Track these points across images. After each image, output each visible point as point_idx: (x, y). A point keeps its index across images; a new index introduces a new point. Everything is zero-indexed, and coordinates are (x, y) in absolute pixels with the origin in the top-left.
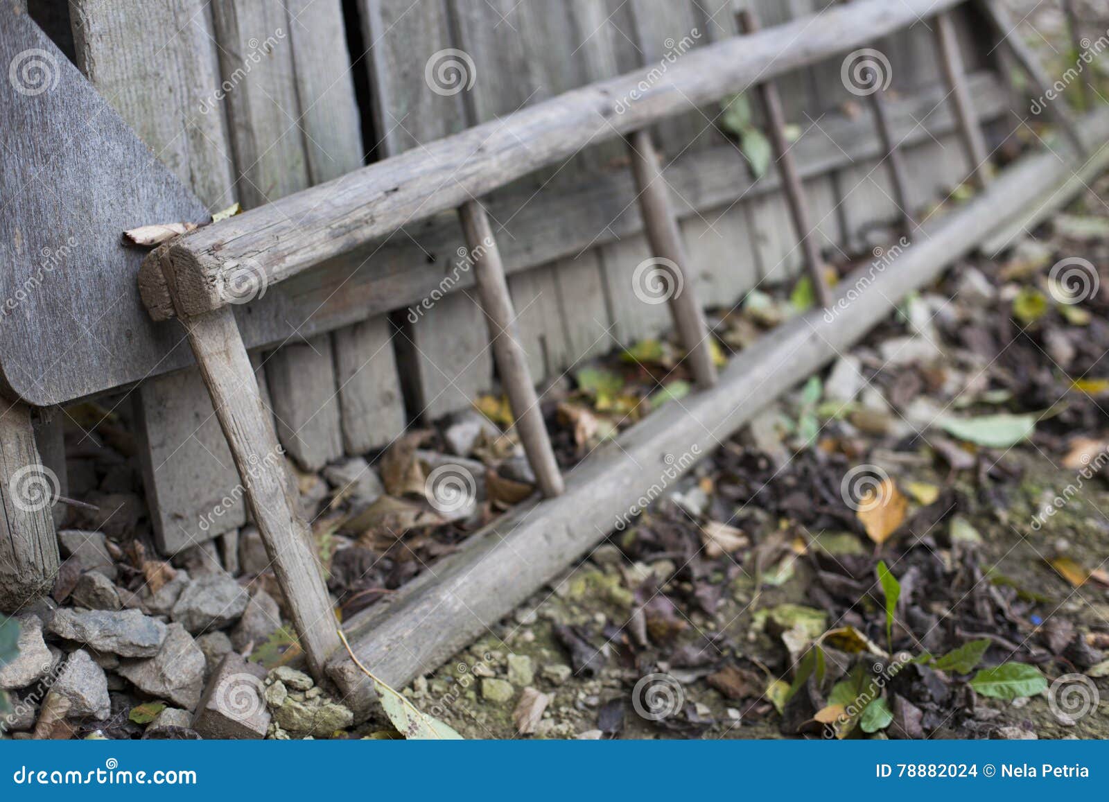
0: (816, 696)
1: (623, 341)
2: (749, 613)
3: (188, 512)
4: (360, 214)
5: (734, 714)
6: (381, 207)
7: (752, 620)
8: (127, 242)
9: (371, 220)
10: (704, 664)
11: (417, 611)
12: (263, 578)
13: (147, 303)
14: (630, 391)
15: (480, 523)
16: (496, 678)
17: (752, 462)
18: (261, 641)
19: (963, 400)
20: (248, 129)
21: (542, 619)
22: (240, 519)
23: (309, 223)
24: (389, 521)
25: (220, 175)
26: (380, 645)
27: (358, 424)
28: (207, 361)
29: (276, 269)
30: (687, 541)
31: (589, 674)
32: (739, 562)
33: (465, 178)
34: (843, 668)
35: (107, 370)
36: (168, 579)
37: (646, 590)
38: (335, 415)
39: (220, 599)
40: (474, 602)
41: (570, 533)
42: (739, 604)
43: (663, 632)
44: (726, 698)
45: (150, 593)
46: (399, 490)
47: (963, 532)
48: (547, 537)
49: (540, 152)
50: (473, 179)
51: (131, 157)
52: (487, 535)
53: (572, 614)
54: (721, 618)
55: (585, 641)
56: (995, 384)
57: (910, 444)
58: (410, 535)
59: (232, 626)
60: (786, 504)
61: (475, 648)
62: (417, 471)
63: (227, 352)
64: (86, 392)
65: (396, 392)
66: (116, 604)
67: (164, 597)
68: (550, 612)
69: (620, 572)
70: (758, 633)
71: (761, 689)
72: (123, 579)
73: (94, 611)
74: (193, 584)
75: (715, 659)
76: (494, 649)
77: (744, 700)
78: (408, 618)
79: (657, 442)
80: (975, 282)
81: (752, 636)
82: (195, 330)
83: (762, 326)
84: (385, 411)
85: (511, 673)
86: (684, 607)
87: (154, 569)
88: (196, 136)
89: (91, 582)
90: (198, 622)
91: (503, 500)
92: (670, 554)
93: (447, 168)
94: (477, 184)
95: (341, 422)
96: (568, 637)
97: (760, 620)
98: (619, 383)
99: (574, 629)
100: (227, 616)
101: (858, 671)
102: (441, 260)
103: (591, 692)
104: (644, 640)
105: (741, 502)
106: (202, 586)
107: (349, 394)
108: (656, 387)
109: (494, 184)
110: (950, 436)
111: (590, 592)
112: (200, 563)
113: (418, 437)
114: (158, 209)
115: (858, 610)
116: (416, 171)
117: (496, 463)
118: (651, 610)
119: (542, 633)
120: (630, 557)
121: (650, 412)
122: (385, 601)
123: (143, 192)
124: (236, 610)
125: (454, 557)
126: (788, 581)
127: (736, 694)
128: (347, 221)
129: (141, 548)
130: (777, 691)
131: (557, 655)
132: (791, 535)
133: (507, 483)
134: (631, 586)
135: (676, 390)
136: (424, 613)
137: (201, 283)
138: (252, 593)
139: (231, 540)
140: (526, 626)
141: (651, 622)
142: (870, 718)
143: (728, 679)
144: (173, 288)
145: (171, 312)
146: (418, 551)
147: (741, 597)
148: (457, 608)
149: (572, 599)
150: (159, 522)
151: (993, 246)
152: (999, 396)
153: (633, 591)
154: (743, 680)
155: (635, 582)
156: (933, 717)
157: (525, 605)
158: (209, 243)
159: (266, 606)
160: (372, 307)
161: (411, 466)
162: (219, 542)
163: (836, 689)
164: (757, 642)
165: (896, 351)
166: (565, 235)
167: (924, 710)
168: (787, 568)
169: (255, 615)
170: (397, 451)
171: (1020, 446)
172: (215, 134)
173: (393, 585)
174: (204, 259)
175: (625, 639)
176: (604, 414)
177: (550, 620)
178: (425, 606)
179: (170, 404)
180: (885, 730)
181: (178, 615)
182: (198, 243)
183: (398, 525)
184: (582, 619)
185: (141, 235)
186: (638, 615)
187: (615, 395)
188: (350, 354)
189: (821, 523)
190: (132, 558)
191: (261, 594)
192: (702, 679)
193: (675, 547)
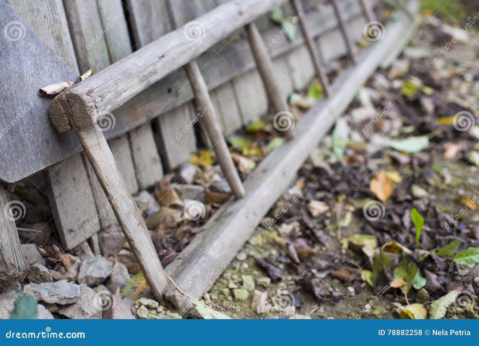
0: (389, 275)
1: (246, 122)
2: (338, 241)
3: (75, 228)
4: (150, 69)
5: (351, 289)
6: (159, 65)
7: (341, 245)
8: (43, 94)
9: (155, 72)
10: (328, 268)
11: (200, 261)
12: (115, 255)
13: (55, 124)
14: (255, 144)
15: (209, 215)
16: (239, 288)
17: (318, 171)
18: (123, 287)
19: (395, 133)
20: (81, 34)
21: (249, 257)
22: (98, 228)
23: (129, 76)
24: (169, 219)
25: (72, 58)
26: (188, 281)
27: (143, 174)
28: (91, 150)
29: (118, 100)
30: (303, 211)
31: (279, 280)
32: (327, 218)
33: (190, 48)
34: (397, 261)
35: (39, 160)
36: (73, 262)
37: (292, 237)
38: (132, 171)
39: (100, 268)
40: (223, 253)
41: (255, 214)
42: (333, 237)
43: (305, 255)
44: (343, 282)
45: (66, 270)
46: (168, 204)
47: (418, 191)
48: (247, 217)
49: (218, 33)
50: (194, 49)
51: (39, 50)
52: (216, 220)
53: (260, 253)
54: (327, 245)
55: (273, 265)
56: (405, 125)
57: (378, 155)
58: (179, 225)
59: (106, 281)
60: (339, 188)
61: (225, 275)
62: (175, 194)
63: (99, 144)
64: (31, 173)
65: (157, 157)
66: (51, 279)
67: (72, 271)
68: (252, 253)
69: (276, 230)
70: (346, 250)
71: (359, 275)
72: (51, 265)
73: (42, 284)
74: (84, 263)
75: (333, 265)
76: (233, 274)
77: (353, 282)
78: (197, 265)
79: (281, 166)
80: (381, 81)
81: (344, 251)
82: (83, 135)
83: (303, 109)
84: (154, 167)
85: (245, 285)
86: (310, 242)
87: (66, 258)
88: (59, 39)
89: (37, 269)
90: (91, 282)
91: (216, 202)
92: (296, 218)
93: (182, 44)
94: (196, 51)
95: (136, 175)
96: (264, 264)
97: (345, 243)
98: (249, 142)
99: (266, 260)
100: (105, 276)
101: (404, 261)
102: (173, 91)
103: (282, 290)
104: (298, 260)
105: (319, 190)
106: (89, 264)
107: (138, 160)
108: (267, 142)
109: (202, 50)
110: (393, 149)
111: (265, 241)
112: (83, 252)
113: (169, 178)
114: (54, 76)
115: (388, 232)
116: (169, 46)
117: (207, 185)
118: (297, 245)
119: (251, 264)
120: (279, 222)
121: (268, 154)
122: (179, 259)
123: (46, 68)
124: (108, 274)
125: (205, 232)
126: (350, 224)
127: (349, 279)
128: (146, 73)
129: (57, 249)
130: (366, 275)
131: (261, 273)
132: (346, 202)
133: (217, 194)
134: (283, 235)
135: (277, 142)
136: (204, 262)
137: (85, 110)
138: (114, 263)
139: (95, 239)
140: (242, 261)
141: (299, 251)
142: (416, 283)
143: (343, 273)
144: (70, 115)
145: (69, 127)
146: (185, 232)
147: (332, 234)
148: (217, 257)
149: (258, 246)
150: (63, 235)
151: (385, 64)
152: (409, 129)
153: (285, 238)
154: (351, 273)
155: (284, 233)
156: (443, 277)
157: (240, 252)
158: (86, 90)
159: (121, 269)
160: (148, 116)
161: (171, 192)
162: (90, 241)
163: (396, 271)
164: (347, 254)
165: (359, 115)
166: (222, 74)
167: (438, 275)
168: (349, 217)
169: (117, 274)
170: (162, 185)
171: (424, 151)
172: (67, 38)
173: (179, 251)
174: (85, 98)
175: (289, 261)
176: (248, 157)
177: (252, 257)
178: (203, 258)
179: (61, 175)
180: (424, 287)
181: (82, 280)
182: (80, 90)
183: (173, 221)
184: (266, 254)
185: (49, 89)
186: (292, 248)
187: (250, 148)
188: (137, 141)
189: (356, 195)
190: (54, 254)
191: (118, 264)
192: (330, 275)
193: (298, 215)
